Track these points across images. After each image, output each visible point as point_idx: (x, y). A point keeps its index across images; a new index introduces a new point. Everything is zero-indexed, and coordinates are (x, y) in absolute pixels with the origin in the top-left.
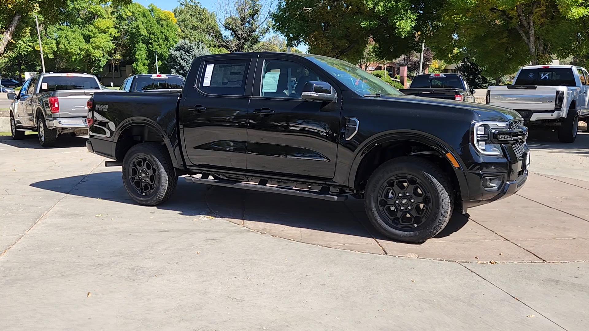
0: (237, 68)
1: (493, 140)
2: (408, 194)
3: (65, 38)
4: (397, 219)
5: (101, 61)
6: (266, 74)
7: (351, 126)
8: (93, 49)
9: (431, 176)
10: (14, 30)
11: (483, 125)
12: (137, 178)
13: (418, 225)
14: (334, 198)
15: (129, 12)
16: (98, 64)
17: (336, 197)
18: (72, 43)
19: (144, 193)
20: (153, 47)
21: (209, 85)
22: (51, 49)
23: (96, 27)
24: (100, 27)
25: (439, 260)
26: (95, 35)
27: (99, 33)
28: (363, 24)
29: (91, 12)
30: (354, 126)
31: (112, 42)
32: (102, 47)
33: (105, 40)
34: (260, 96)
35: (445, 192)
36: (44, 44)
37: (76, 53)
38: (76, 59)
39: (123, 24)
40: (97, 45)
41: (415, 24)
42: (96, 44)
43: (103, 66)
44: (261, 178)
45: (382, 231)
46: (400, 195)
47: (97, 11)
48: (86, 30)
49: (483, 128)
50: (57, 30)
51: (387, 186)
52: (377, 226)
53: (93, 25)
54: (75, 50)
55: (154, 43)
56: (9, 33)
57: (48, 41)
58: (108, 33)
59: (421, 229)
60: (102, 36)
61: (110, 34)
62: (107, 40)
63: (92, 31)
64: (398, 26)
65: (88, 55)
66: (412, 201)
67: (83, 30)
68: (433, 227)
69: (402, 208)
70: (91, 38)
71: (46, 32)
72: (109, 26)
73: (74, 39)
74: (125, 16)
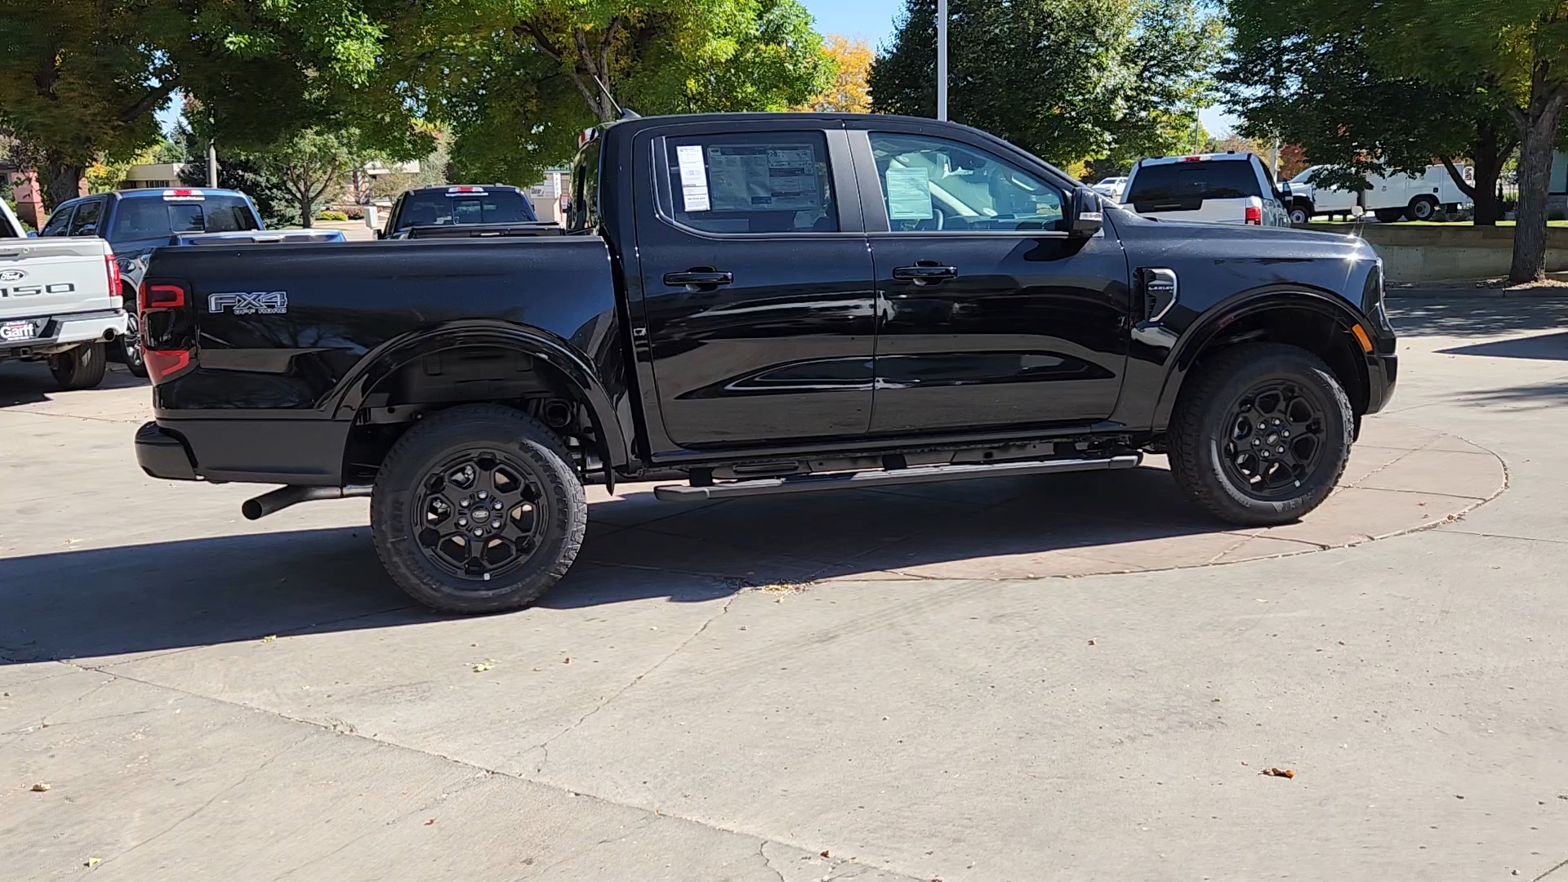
0: (784, 157)
2: (1277, 422)
7: (1161, 288)
9: (1326, 375)
12: (448, 528)
17: (1136, 459)
19: (487, 571)
21: (706, 207)
30: (1168, 288)
34: (891, 231)
44: (890, 452)
46: (1262, 427)
51: (1240, 411)
52: (1226, 502)
66: (1287, 434)
69: (1266, 454)
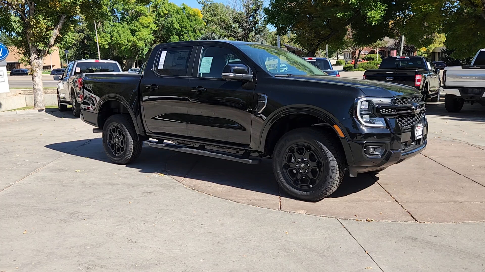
0: (183, 54)
1: (376, 114)
2: (305, 160)
3: (117, 32)
4: (297, 180)
5: (144, 50)
6: (203, 59)
7: (261, 101)
8: (138, 40)
9: (322, 144)
10: (61, 27)
11: (367, 101)
12: (112, 142)
13: (313, 186)
14: (249, 161)
15: (165, 10)
16: (142, 52)
17: (251, 161)
18: (122, 36)
19: (117, 154)
20: (184, 38)
21: (162, 68)
22: (106, 41)
23: (141, 24)
24: (143, 23)
25: (323, 216)
26: (140, 30)
27: (142, 28)
28: (339, 15)
29: (136, 12)
30: (263, 101)
31: (152, 34)
32: (144, 39)
33: (147, 33)
34: (198, 77)
35: (333, 158)
36: (101, 37)
37: (125, 44)
38: (125, 49)
39: (161, 20)
40: (141, 38)
41: (384, 14)
42: (140, 36)
43: (145, 54)
44: (200, 144)
45: (286, 190)
46: (299, 160)
47: (141, 10)
48: (133, 25)
49: (367, 103)
50: (111, 26)
51: (289, 152)
52: (282, 186)
53: (138, 21)
54: (124, 41)
55: (185, 35)
56: (57, 29)
57: (104, 34)
58: (149, 28)
59: (315, 190)
60: (144, 30)
61: (151, 29)
62: (148, 33)
63: (137, 26)
64: (369, 16)
65: (134, 45)
66: (309, 165)
67: (130, 26)
68: (324, 188)
69: (301, 171)
70: (136, 32)
71: (103, 28)
72: (150, 21)
73: (124, 33)
74: (162, 14)
